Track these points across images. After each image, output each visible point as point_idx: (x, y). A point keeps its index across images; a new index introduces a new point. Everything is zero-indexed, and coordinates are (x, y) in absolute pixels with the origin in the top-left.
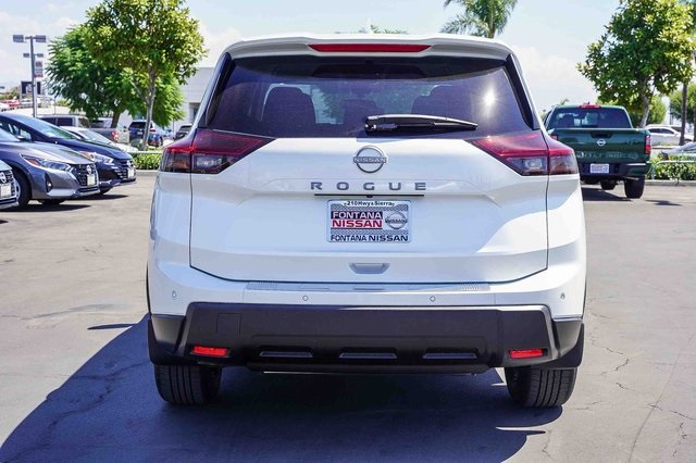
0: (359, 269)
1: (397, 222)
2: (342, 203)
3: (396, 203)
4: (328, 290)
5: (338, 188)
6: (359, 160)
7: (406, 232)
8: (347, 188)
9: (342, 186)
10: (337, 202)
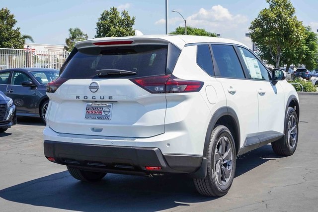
0: (93, 129)
1: (107, 112)
3: (108, 104)
5: (84, 98)
6: (91, 87)
7: (109, 116)
9: (86, 98)
10: (88, 104)
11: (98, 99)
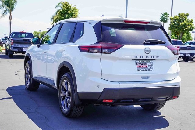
0: (143, 78)
1: (150, 66)
2: (139, 61)
3: (150, 61)
4: (137, 83)
5: (141, 58)
6: (145, 51)
7: (153, 68)
8: (143, 58)
9: (142, 57)
10: (138, 61)
11: (150, 58)
